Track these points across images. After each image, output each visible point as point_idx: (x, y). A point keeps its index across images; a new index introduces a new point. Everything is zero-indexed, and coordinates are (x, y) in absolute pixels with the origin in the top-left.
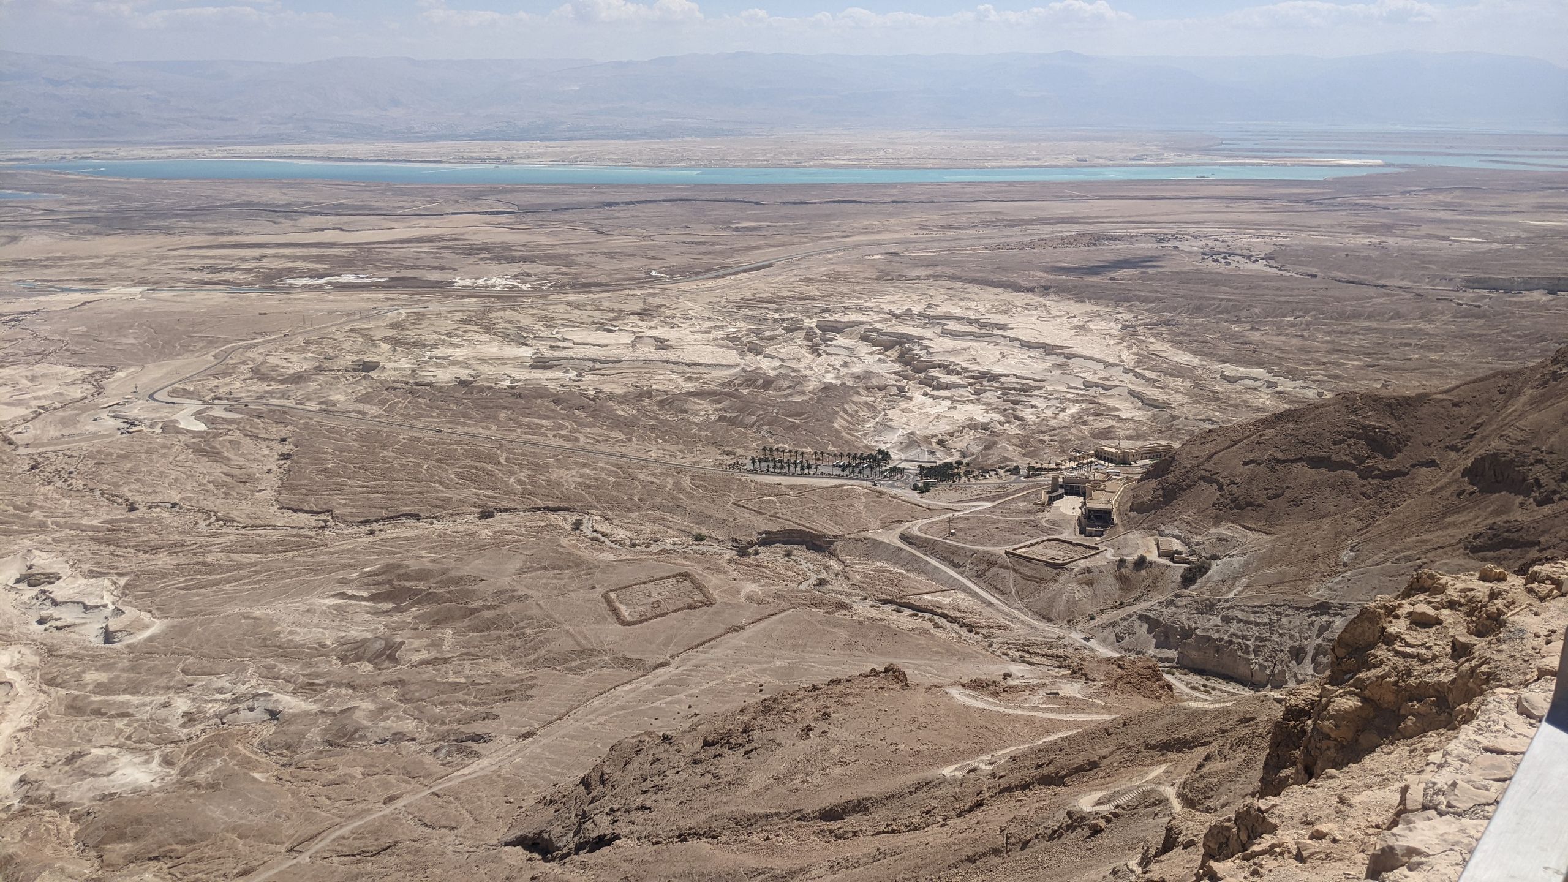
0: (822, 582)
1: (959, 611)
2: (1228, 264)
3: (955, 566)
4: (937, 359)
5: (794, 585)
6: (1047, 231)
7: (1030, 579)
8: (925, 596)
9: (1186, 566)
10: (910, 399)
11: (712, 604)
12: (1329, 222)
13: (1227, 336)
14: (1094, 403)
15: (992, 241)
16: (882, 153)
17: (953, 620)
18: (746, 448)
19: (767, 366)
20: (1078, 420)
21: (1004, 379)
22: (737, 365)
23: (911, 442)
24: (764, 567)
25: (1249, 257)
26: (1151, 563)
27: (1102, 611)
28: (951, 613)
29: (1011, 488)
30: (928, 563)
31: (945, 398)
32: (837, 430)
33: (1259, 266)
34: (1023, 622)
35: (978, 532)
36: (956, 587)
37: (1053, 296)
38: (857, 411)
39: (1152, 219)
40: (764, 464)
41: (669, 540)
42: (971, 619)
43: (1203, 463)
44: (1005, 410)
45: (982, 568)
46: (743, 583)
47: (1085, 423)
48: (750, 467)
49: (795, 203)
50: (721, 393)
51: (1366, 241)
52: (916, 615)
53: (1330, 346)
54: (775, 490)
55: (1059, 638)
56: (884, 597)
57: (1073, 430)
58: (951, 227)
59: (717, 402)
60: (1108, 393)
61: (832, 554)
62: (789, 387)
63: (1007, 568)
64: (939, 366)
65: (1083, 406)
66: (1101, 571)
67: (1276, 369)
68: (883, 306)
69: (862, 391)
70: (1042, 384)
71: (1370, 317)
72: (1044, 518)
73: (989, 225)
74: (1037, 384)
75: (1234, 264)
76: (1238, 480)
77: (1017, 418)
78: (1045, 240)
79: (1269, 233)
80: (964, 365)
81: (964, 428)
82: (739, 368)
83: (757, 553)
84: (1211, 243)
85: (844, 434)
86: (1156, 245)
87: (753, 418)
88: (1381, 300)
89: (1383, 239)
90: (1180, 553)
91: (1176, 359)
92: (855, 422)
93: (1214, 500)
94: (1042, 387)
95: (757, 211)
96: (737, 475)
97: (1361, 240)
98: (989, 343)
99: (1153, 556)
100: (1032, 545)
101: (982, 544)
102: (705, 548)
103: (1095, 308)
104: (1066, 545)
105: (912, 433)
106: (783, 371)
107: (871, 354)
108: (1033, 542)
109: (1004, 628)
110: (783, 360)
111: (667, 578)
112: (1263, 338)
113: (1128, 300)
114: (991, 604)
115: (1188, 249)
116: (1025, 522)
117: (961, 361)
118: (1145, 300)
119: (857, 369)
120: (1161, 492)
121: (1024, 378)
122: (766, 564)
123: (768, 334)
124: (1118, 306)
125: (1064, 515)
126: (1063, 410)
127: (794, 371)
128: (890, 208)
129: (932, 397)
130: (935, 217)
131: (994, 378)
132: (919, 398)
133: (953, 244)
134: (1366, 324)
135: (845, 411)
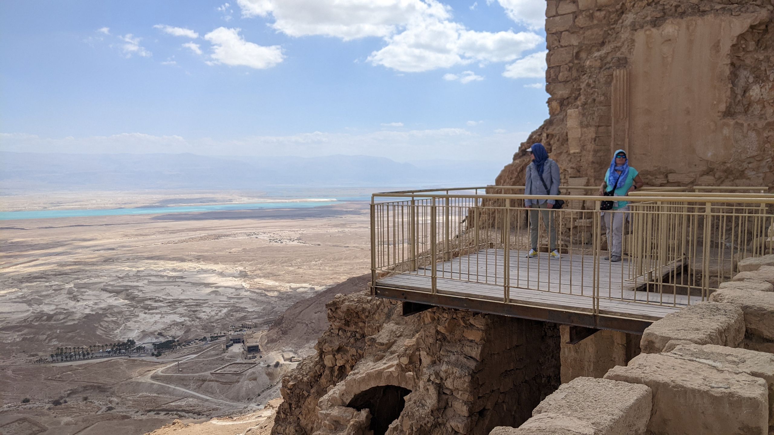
0: (110, 409)
1: (191, 407)
2: (282, 243)
3: (185, 386)
4: (148, 296)
5: (93, 413)
6: (192, 234)
7: (226, 383)
8: (171, 404)
9: (298, 363)
10: (138, 316)
11: (45, 430)
12: (320, 224)
13: (289, 272)
14: (234, 306)
15: (165, 240)
16: (94, 202)
17: (188, 412)
18: (45, 351)
19: (48, 309)
20: (227, 315)
21: (186, 301)
22: (28, 311)
23: (145, 334)
24: (73, 408)
25: (290, 240)
26: (282, 365)
27: (263, 391)
28: (187, 409)
29: (205, 347)
30: (169, 387)
31: (157, 313)
32: (99, 335)
33: (295, 243)
34: (225, 405)
35: (194, 367)
36: (187, 397)
37: (202, 263)
38: (108, 325)
39: (242, 226)
40: (60, 358)
41: (5, 406)
42: (198, 409)
43: (297, 316)
44: (190, 315)
45: (199, 383)
46: (61, 418)
47: (232, 316)
48: (50, 359)
49: (46, 228)
50: (21, 326)
51: (337, 231)
52: (168, 414)
53: (332, 272)
54: (69, 368)
55: (245, 408)
56: (148, 409)
57: (227, 319)
58: (141, 235)
59: (18, 331)
60: (240, 301)
61: (113, 394)
62: (64, 318)
63: (213, 381)
64: (150, 299)
65: (229, 309)
66: (259, 373)
67: (313, 282)
68: (112, 274)
69: (108, 315)
70: (206, 301)
71: (345, 259)
72: (226, 355)
73: (161, 233)
74: (204, 301)
75: (284, 243)
76: (314, 321)
77: (197, 318)
78: (193, 238)
79: (297, 229)
80: (164, 297)
81: (171, 325)
82: (30, 312)
83: (66, 402)
84: (272, 235)
85: (104, 337)
86: (247, 237)
87: (45, 337)
88: (348, 252)
89: (343, 229)
90: (294, 357)
91: (268, 284)
92: (108, 330)
93: (305, 331)
94: (206, 303)
95: (23, 233)
96: (42, 365)
97: (335, 230)
98: (175, 286)
99: (282, 361)
100: (223, 368)
101: (198, 373)
102: (31, 406)
103: (224, 266)
104: (239, 365)
105: (144, 331)
106: (59, 311)
107: (110, 297)
108: (223, 366)
109: (217, 409)
110: (57, 305)
111: (11, 423)
112: (304, 271)
113: (239, 261)
114: (207, 400)
115: (262, 238)
116: (217, 359)
117: (161, 296)
118: (248, 261)
119: (103, 305)
120: (281, 332)
121: (196, 300)
122: (72, 406)
123: (44, 293)
124: (235, 264)
125: (235, 353)
126: (220, 311)
127: (65, 309)
128: (104, 228)
129: (149, 313)
130: (131, 231)
131: (181, 301)
132: (142, 315)
133: (144, 242)
134: (345, 262)
135: (101, 326)
